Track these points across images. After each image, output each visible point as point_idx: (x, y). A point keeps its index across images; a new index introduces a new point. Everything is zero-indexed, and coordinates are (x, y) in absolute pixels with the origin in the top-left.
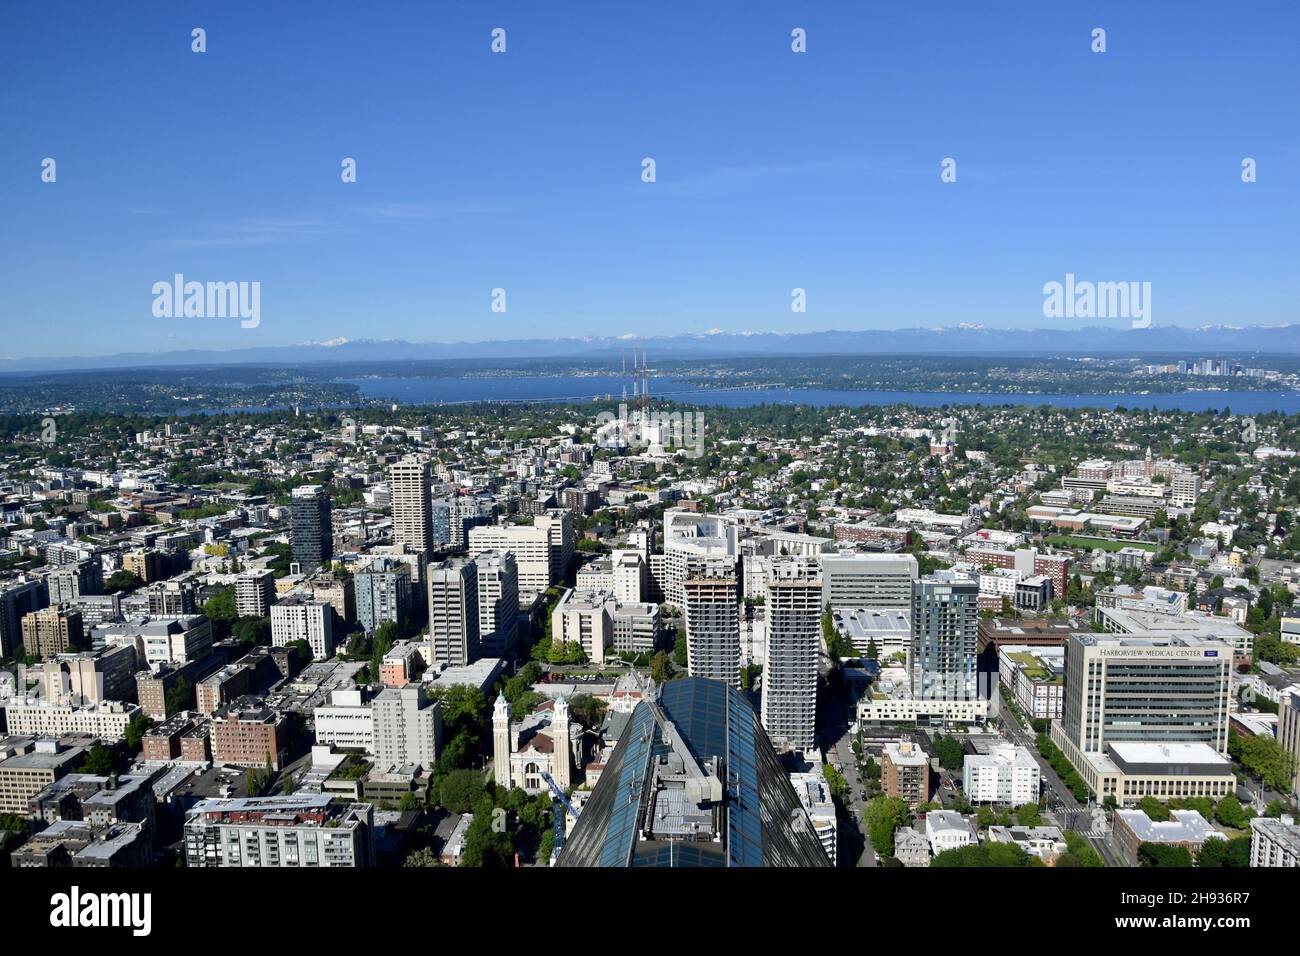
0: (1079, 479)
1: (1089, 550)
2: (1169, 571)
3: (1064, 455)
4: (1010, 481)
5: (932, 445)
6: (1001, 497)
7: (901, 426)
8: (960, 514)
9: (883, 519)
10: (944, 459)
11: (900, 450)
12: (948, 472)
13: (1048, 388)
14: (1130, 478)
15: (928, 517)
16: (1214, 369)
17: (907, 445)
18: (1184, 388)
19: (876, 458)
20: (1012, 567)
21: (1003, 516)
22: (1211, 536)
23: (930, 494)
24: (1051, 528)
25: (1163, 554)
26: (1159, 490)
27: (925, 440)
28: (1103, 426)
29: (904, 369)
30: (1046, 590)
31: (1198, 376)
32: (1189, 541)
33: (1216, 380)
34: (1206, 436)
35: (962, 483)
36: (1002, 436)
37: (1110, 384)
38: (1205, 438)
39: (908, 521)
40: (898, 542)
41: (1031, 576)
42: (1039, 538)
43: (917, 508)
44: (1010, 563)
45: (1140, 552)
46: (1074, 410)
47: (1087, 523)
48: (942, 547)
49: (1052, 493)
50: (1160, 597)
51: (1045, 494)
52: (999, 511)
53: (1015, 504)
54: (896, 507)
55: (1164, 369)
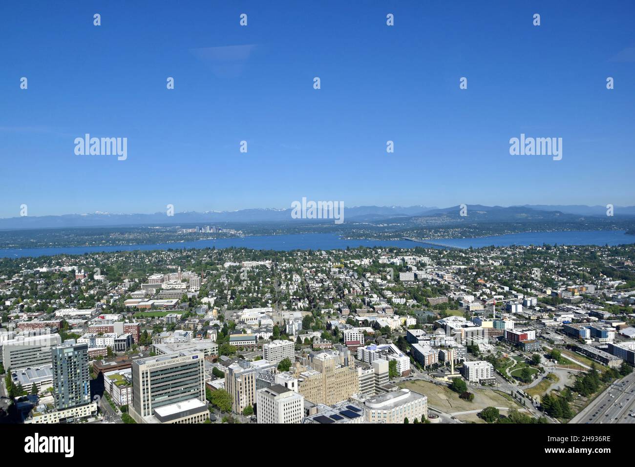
0: (150, 284)
1: (153, 318)
2: (187, 322)
3: (143, 272)
4: (116, 288)
5: (76, 274)
6: (112, 297)
7: (61, 266)
8: (90, 308)
9: (48, 316)
10: (83, 281)
11: (59, 278)
12: (84, 287)
13: (139, 242)
14: (172, 281)
15: (73, 312)
16: (210, 230)
17: (63, 275)
18: (198, 239)
19: (45, 284)
20: (113, 332)
21: (113, 307)
22: (205, 304)
23: (74, 300)
24: (136, 309)
25: (186, 315)
26: (184, 286)
27: (73, 271)
28: (162, 258)
29: (67, 235)
30: (130, 341)
31: (204, 233)
32: (196, 307)
33: (211, 234)
34: (205, 259)
35: (92, 292)
36: (115, 266)
37: (167, 238)
38: (205, 260)
39: (62, 315)
40: (55, 328)
41: (122, 335)
42: (130, 315)
43: (67, 308)
44: (111, 330)
45: (174, 315)
46: (150, 252)
47: (153, 305)
48: (80, 327)
49: (136, 292)
50: (180, 335)
51: (133, 293)
52: (111, 304)
53: (119, 300)
54: (55, 309)
55: (190, 231)
